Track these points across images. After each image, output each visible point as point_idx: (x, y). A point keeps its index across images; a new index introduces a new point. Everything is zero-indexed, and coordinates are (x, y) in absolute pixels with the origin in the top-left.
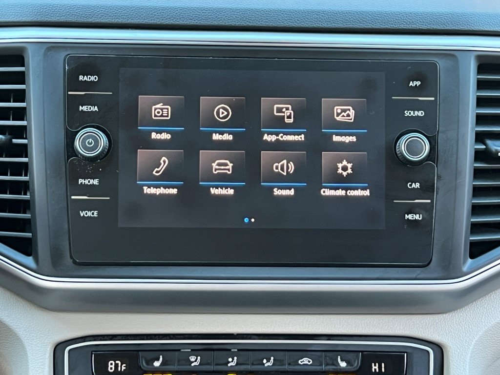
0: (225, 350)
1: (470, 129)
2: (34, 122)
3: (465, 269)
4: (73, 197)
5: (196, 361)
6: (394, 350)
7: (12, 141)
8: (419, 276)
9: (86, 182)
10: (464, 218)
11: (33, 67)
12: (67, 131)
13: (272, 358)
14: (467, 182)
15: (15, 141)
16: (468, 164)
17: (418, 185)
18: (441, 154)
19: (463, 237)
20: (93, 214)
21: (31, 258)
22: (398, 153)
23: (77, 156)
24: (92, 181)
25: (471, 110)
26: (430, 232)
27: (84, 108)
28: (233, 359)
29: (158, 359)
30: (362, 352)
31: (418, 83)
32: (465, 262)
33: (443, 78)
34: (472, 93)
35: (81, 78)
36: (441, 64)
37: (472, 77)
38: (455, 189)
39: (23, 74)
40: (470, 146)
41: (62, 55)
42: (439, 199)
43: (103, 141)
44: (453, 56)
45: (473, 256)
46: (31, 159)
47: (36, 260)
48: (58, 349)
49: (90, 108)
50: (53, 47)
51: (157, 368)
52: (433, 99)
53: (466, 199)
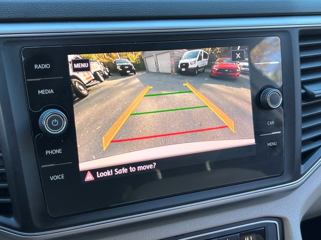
4: (42, 166)
6: (257, 227)
9: (52, 152)
12: (31, 113)
17: (273, 122)
20: (60, 177)
24: (56, 151)
25: (298, 68)
26: (282, 153)
27: (42, 92)
30: (240, 232)
31: (269, 52)
34: (298, 56)
35: (36, 66)
36: (281, 38)
37: (297, 45)
41: (18, 47)
44: (287, 32)
45: (303, 163)
49: (47, 92)
50: (8, 41)
52: (278, 62)
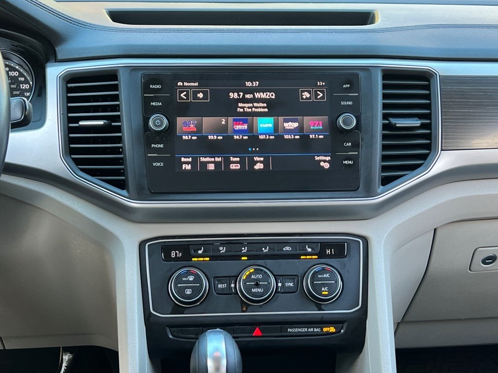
0: (240, 243)
1: (380, 112)
2: (124, 113)
3: (379, 191)
4: (149, 155)
5: (223, 250)
6: (339, 241)
7: (111, 124)
8: (353, 196)
9: (156, 146)
10: (378, 163)
11: (123, 81)
12: (144, 117)
13: (268, 247)
14: (379, 142)
15: (113, 124)
16: (379, 132)
17: (350, 144)
18: (362, 126)
19: (377, 174)
20: (161, 164)
21: (125, 191)
22: (338, 125)
23: (150, 131)
24: (159, 145)
25: (380, 101)
26: (358, 171)
27: (154, 104)
28: (245, 248)
29: (201, 249)
30: (320, 242)
31: (349, 86)
32: (379, 187)
33: (363, 82)
34: (380, 92)
35: (151, 86)
36: (362, 74)
37: (380, 82)
38: (371, 146)
39: (117, 85)
40: (379, 122)
41: (140, 73)
42: (363, 152)
43: (166, 121)
44: (368, 70)
45: (383, 185)
46: (123, 134)
47: (128, 192)
48: (142, 245)
49: (157, 104)
50: (134, 69)
51: (200, 254)
52: (357, 94)
53: (378, 152)
